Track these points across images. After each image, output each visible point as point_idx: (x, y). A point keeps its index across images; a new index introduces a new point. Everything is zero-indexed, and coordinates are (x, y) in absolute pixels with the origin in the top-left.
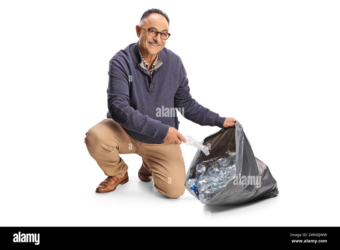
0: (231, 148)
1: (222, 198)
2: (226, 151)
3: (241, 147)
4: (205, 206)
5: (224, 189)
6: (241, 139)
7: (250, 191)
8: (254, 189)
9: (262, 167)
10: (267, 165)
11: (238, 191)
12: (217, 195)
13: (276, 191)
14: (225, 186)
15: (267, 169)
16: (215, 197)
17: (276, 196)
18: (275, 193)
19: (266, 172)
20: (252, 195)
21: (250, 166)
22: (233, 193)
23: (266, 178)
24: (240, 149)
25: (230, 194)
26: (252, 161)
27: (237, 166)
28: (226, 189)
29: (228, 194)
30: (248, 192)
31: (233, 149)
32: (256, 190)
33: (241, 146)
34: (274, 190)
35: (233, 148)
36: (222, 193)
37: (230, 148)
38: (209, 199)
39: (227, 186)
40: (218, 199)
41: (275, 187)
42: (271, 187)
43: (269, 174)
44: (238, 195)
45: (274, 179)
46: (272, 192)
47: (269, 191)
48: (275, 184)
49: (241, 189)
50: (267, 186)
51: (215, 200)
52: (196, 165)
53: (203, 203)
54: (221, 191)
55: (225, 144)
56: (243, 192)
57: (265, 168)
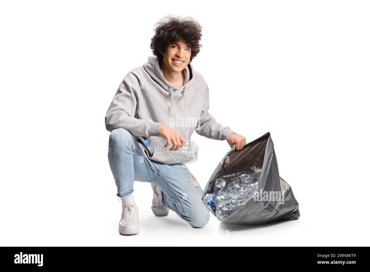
0: (258, 164)
1: (240, 216)
2: (252, 166)
3: (268, 165)
4: (221, 224)
5: (243, 207)
6: (270, 156)
7: (270, 212)
8: (274, 210)
9: (285, 188)
10: (290, 185)
11: (257, 211)
12: (235, 212)
13: (297, 214)
14: (244, 204)
15: (290, 190)
16: (232, 215)
17: (297, 219)
18: (296, 216)
19: (289, 192)
20: (271, 216)
21: (272, 185)
22: (251, 212)
23: (288, 198)
24: (267, 167)
25: (249, 213)
26: (276, 181)
27: (259, 184)
28: (245, 207)
29: (247, 212)
30: (268, 212)
31: (260, 166)
32: (277, 211)
33: (269, 163)
34: (295, 213)
35: (260, 164)
36: (240, 211)
37: (256, 164)
38: (226, 217)
39: (246, 205)
40: (235, 217)
41: (297, 210)
42: (292, 209)
43: (291, 195)
44: (257, 214)
45: (296, 200)
46: (293, 215)
47: (290, 213)
48: (297, 206)
49: (261, 208)
50: (289, 207)
51: (232, 218)
52: (215, 180)
53: (219, 220)
54: (239, 209)
55: (252, 158)
56: (263, 212)
57: (288, 188)
